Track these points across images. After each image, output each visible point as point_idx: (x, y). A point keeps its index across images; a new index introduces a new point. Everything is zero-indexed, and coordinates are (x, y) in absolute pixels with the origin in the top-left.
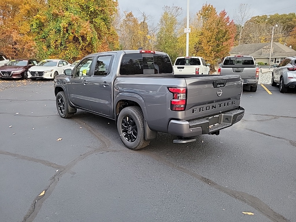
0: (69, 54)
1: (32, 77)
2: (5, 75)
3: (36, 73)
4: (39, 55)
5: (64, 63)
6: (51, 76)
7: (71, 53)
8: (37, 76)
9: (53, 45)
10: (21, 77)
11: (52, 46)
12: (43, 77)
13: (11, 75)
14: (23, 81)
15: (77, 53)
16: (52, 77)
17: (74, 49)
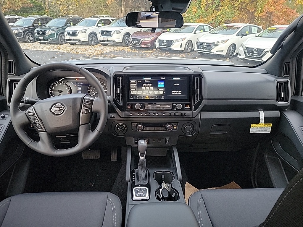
0: (221, 16)
1: (159, 47)
2: (134, 43)
3: (164, 42)
4: (186, 19)
5: (206, 28)
6: (181, 47)
7: (225, 14)
8: (164, 46)
9: (204, 5)
10: (150, 46)
11: (202, 6)
12: (171, 48)
13: (140, 44)
14: (150, 51)
15: (233, 14)
16: (183, 49)
17: (230, 8)
